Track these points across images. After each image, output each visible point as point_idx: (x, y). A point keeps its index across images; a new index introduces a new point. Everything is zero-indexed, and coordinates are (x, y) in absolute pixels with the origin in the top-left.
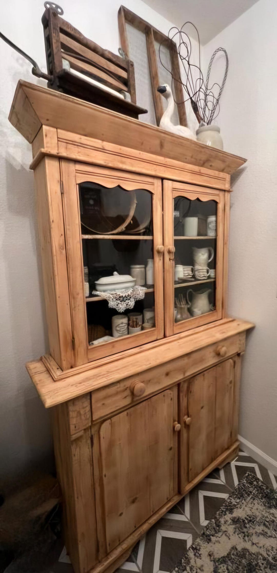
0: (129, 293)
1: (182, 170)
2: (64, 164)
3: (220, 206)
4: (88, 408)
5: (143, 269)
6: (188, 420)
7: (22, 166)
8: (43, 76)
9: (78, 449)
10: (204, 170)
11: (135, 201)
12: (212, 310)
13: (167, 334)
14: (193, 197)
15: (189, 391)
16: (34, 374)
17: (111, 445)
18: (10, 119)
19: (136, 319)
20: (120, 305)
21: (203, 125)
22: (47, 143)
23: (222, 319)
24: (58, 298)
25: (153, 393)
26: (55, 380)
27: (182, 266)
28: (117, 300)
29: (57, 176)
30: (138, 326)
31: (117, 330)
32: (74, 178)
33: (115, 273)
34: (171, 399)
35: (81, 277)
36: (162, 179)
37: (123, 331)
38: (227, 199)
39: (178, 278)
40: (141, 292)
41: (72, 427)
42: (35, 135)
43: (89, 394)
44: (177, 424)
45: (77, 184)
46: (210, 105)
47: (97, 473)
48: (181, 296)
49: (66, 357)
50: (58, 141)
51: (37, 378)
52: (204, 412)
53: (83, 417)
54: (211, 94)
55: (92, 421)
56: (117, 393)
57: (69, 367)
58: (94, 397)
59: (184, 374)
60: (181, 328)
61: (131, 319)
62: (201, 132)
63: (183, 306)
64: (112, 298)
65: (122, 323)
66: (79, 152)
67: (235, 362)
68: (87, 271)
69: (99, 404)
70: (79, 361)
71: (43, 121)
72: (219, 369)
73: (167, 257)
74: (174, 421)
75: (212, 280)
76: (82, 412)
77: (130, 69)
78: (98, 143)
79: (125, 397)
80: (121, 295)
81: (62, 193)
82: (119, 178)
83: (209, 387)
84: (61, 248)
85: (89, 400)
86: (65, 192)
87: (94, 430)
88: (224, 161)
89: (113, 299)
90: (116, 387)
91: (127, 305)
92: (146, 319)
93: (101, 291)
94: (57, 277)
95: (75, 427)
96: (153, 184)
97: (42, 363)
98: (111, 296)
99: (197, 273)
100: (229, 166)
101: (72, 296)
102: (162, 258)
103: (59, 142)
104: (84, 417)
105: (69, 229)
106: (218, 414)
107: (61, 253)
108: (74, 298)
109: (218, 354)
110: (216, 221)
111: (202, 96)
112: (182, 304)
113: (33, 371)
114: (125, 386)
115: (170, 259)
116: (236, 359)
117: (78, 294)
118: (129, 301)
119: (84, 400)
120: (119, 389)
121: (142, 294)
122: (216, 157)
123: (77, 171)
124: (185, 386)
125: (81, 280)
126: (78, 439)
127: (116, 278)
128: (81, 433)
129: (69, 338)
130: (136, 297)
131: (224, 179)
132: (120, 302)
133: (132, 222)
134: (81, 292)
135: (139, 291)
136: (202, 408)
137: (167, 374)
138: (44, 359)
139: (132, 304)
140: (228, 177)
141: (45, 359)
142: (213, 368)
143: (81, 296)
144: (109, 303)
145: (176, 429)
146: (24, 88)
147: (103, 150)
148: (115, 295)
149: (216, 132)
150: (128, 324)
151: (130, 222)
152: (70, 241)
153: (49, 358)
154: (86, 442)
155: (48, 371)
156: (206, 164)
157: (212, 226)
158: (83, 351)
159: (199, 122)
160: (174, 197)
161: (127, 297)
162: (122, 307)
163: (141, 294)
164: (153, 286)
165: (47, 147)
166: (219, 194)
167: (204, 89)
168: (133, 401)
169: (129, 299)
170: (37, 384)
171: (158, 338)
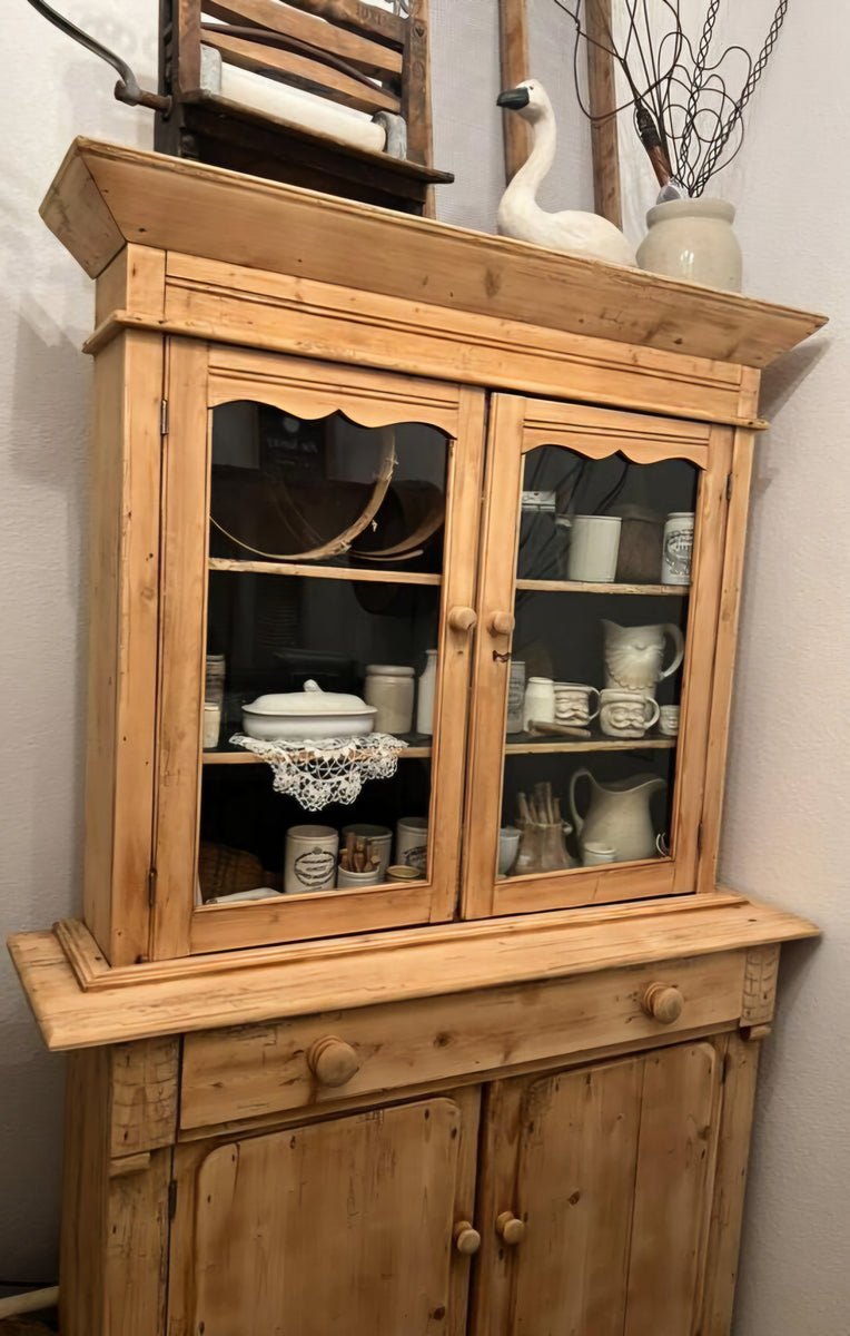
0: (346, 752)
1: (565, 357)
2: (176, 352)
3: (711, 483)
4: (170, 1087)
5: (409, 681)
6: (511, 1224)
7: (63, 336)
8: (145, 101)
9: (127, 1213)
10: (648, 356)
11: (393, 460)
12: (656, 855)
13: (468, 912)
14: (598, 450)
15: (524, 1122)
16: (28, 965)
17: (231, 1230)
18: (44, 213)
19: (368, 843)
20: (310, 787)
21: (670, 195)
22: (135, 292)
23: (694, 893)
24: (120, 739)
25: (385, 1091)
26: (85, 985)
27: (550, 682)
28: (302, 769)
29: (154, 387)
30: (368, 866)
31: (298, 873)
32: (203, 390)
33: (311, 684)
34: (454, 1133)
35: (195, 685)
36: (490, 390)
37: (316, 877)
38: (740, 457)
39: (530, 723)
40: (385, 754)
41: (117, 1135)
42: (107, 262)
43: (177, 1041)
44: (467, 1229)
45: (209, 408)
46: (707, 126)
47: (176, 1310)
48: (544, 790)
49: (125, 923)
50: (166, 284)
51: (35, 976)
52: (582, 1218)
53: (151, 1109)
54: (715, 83)
55: (179, 1132)
56: (264, 1062)
57: (134, 958)
58: (193, 1054)
59: (507, 1056)
60: (521, 899)
61: (350, 843)
62: (664, 218)
63: (544, 826)
64: (288, 760)
65: (317, 851)
66: (224, 315)
67: (726, 1062)
68: (219, 668)
69: (205, 1084)
70: (163, 947)
71: (128, 235)
72: (653, 1069)
73: (485, 648)
74: (459, 1217)
75: (662, 744)
76: (151, 1094)
77: (414, 44)
78: (283, 285)
79: (291, 1082)
80: (318, 754)
81: (162, 435)
82: (341, 390)
83: (608, 1127)
84: (144, 593)
85: (175, 1062)
86: (171, 432)
87: (183, 1163)
88: (729, 326)
89: (289, 765)
90: (263, 1040)
91: (333, 790)
92: (402, 851)
93: (256, 737)
94: (125, 677)
95: (126, 1136)
96: (454, 406)
97: (56, 940)
98: (285, 754)
99: (605, 712)
100: (751, 342)
101: (163, 739)
102: (466, 650)
103: (168, 287)
104: (156, 1110)
105: (174, 540)
106: (642, 1243)
107: (144, 608)
108: (168, 747)
109: (648, 1012)
110: (693, 533)
111: (679, 95)
112: (543, 815)
113: (27, 957)
114: (292, 1044)
115: (495, 655)
116: (734, 1048)
117: (181, 736)
118: (342, 778)
119: (160, 1057)
120: (270, 1052)
121: (389, 760)
122: (696, 314)
123: (214, 371)
124: (513, 1099)
125: (196, 694)
126: (131, 1178)
127: (312, 699)
128: (143, 1160)
129: (141, 871)
130: (366, 767)
131: (734, 387)
132: (312, 779)
133: (375, 525)
134: (190, 729)
135: (380, 748)
136: (575, 1199)
137: (442, 1040)
138: (62, 930)
139: (351, 787)
140: (750, 379)
141: (66, 931)
142: (627, 1062)
143: (188, 743)
144: (277, 777)
145: (463, 1243)
146: (88, 156)
147: (297, 306)
148: (297, 753)
149: (721, 223)
150: (338, 860)
151: (370, 526)
152: (172, 572)
153: (77, 930)
154: (156, 1195)
155: (70, 963)
156: (657, 338)
157: (677, 548)
158: (177, 916)
159: (662, 184)
160: (526, 449)
161: (336, 765)
162: (317, 796)
163: (384, 761)
164: (428, 740)
165: (133, 304)
166: (707, 440)
167: (692, 67)
168: (312, 1103)
169: (343, 773)
170: (34, 990)
171: (432, 921)
